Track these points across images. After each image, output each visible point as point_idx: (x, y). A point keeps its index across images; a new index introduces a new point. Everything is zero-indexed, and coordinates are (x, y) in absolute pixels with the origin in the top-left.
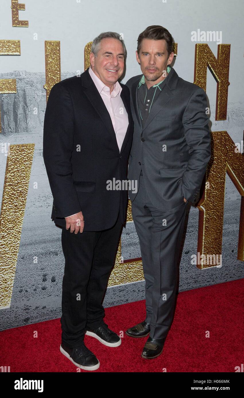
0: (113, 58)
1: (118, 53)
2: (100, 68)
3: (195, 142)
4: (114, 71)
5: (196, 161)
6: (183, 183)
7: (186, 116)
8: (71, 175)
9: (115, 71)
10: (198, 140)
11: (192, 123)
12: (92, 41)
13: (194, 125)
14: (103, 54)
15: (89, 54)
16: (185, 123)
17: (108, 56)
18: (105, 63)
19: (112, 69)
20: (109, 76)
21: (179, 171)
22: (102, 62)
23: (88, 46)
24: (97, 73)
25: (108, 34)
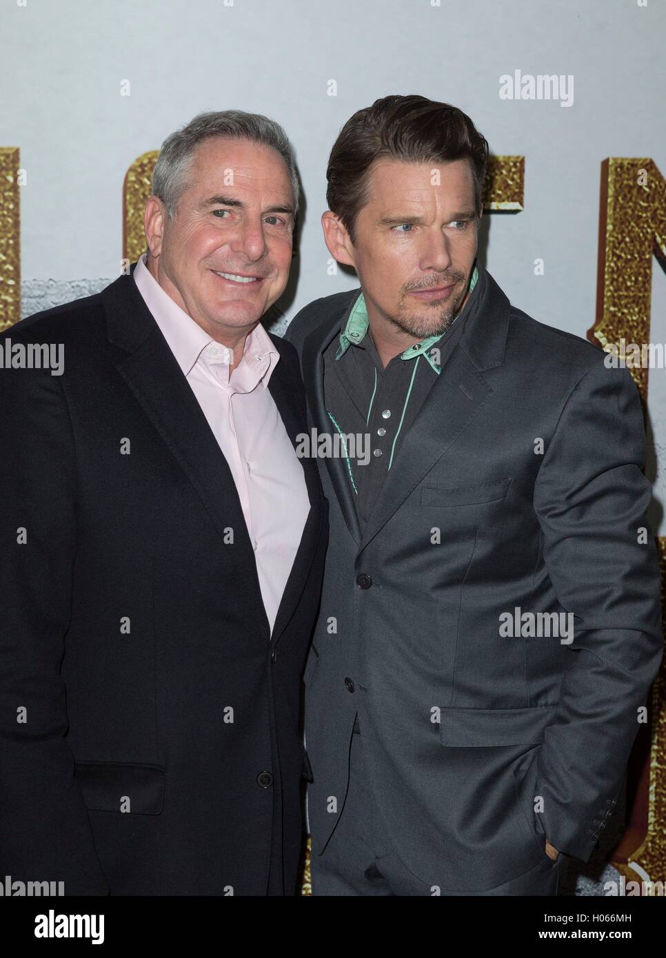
0: (246, 224)
1: (267, 201)
2: (186, 264)
3: (591, 595)
4: (246, 280)
5: (600, 678)
6: (544, 774)
7: (548, 482)
8: (65, 735)
9: (251, 280)
10: (603, 586)
11: (574, 509)
12: (159, 147)
13: (581, 521)
14: (203, 205)
15: (142, 202)
16: (544, 512)
17: (218, 214)
18: (210, 242)
19: (238, 270)
20: (224, 299)
21: (520, 720)
22: (196, 239)
23: (139, 170)
24: (170, 284)
25: (226, 120)
